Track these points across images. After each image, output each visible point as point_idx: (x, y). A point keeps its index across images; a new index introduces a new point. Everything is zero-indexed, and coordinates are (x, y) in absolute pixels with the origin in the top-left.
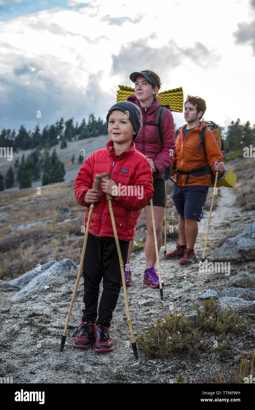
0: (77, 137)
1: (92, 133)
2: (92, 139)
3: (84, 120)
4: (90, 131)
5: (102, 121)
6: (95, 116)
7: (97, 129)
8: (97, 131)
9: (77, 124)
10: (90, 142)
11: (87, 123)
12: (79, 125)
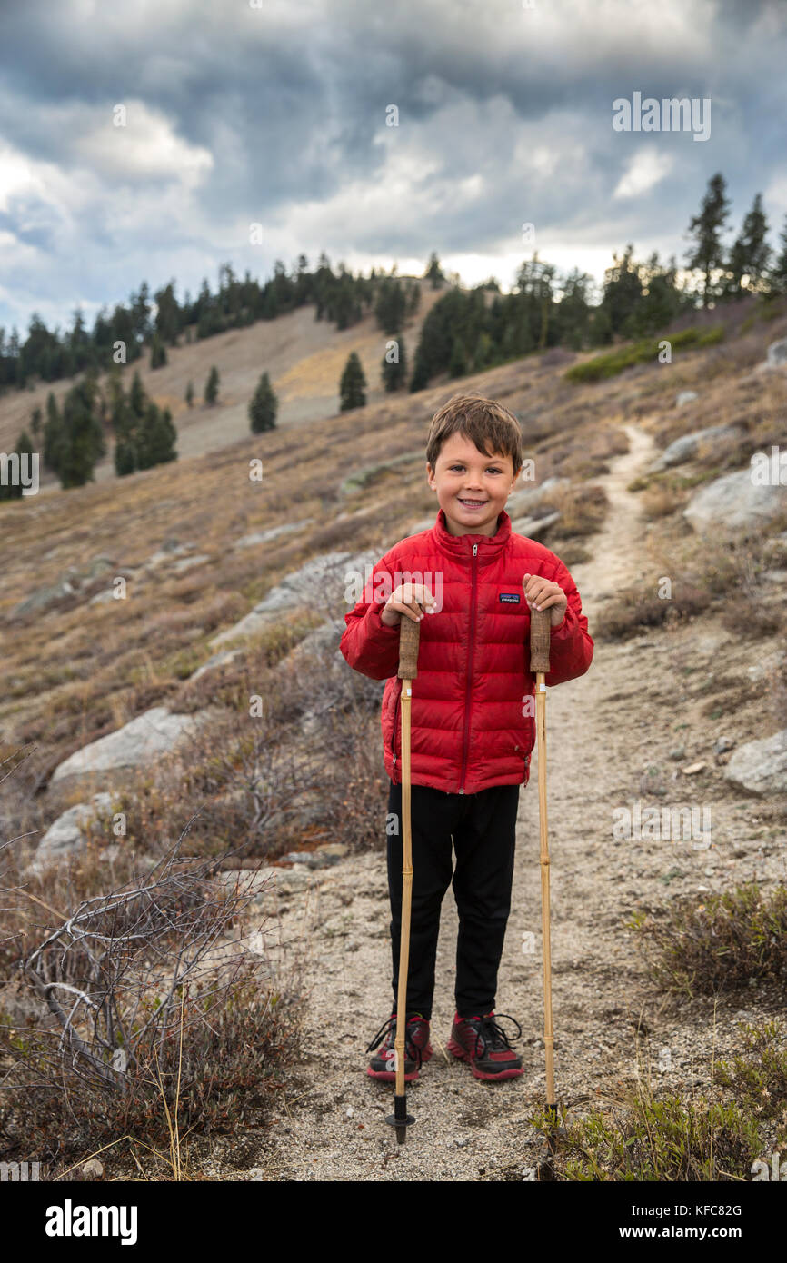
0: (193, 331)
1: (232, 317)
2: (232, 334)
3: (205, 284)
4: (227, 312)
5: (257, 280)
6: (235, 268)
7: (244, 305)
8: (244, 312)
9: (187, 295)
10: (230, 343)
11: (215, 291)
12: (194, 298)
